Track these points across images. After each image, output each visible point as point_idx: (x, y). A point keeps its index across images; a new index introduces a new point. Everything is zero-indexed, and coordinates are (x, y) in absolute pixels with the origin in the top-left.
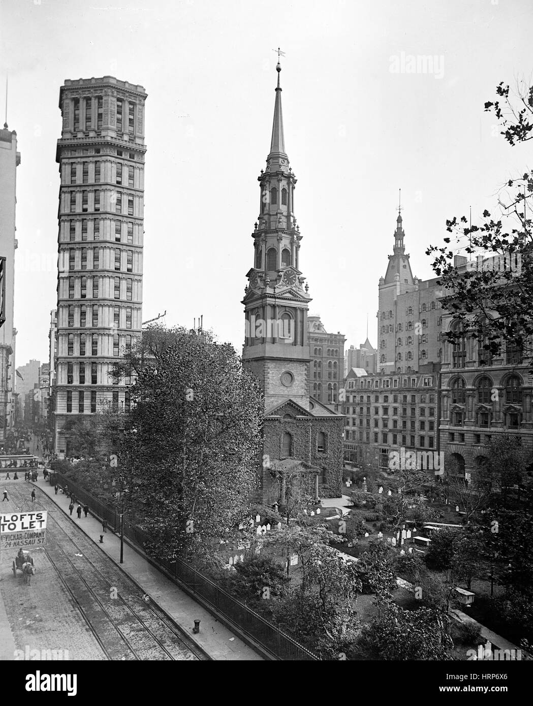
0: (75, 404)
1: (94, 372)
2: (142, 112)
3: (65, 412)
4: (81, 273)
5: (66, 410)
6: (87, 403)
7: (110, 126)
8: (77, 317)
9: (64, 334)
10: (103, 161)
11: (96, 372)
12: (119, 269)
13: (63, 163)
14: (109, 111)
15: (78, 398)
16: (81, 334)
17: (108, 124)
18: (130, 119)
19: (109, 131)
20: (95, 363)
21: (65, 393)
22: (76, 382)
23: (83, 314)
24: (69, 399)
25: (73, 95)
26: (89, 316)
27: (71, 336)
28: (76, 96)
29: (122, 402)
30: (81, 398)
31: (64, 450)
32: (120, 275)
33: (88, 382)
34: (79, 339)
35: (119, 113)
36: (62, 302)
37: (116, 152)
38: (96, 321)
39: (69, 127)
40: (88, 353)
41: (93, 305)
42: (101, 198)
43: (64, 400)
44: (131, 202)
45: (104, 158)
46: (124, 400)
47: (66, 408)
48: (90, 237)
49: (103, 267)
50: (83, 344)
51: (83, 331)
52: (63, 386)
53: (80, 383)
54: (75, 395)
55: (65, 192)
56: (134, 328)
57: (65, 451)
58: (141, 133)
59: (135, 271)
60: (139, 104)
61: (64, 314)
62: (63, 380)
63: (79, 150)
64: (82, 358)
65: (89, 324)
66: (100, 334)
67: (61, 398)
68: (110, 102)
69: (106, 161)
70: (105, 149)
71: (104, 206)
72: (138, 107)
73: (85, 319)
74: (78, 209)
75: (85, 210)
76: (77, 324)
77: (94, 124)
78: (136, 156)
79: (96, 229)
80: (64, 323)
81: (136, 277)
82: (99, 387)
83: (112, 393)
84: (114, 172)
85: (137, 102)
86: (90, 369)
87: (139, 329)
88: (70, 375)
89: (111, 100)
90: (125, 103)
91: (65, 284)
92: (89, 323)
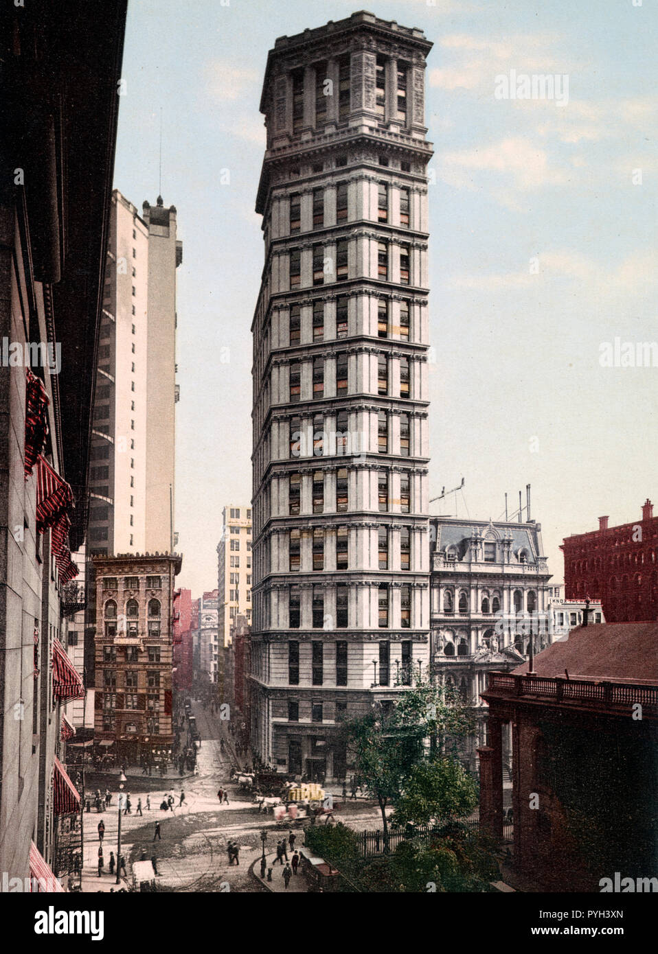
0: (306, 667)
1: (342, 604)
2: (421, 80)
3: (285, 684)
4: (313, 407)
5: (288, 680)
6: (329, 665)
7: (364, 108)
8: (306, 494)
9: (282, 530)
10: (353, 178)
11: (346, 604)
12: (385, 394)
13: (275, 197)
14: (364, 78)
15: (311, 656)
16: (314, 528)
17: (361, 106)
18: (399, 97)
19: (363, 118)
20: (344, 585)
21: (286, 646)
22: (306, 625)
23: (318, 489)
24: (294, 658)
25: (292, 64)
26: (330, 492)
27: (296, 533)
28: (298, 66)
29: (398, 662)
30: (318, 656)
31: (285, 761)
32: (388, 406)
33: (330, 624)
34: (311, 538)
35: (381, 85)
36: (276, 467)
37: (377, 160)
38: (344, 500)
39: (284, 127)
40: (330, 566)
41: (338, 469)
42: (351, 252)
43: (281, 661)
44: (405, 260)
45: (355, 174)
46: (400, 658)
47: (287, 675)
48: (330, 332)
49: (357, 390)
50: (318, 549)
51: (319, 522)
52: (282, 633)
53: (314, 626)
54: (305, 650)
55: (279, 254)
56: (416, 512)
57: (287, 762)
58: (422, 121)
59: (415, 397)
60: (417, 65)
61: (280, 490)
62: (281, 621)
63: (306, 168)
64: (317, 575)
65: (330, 508)
66: (353, 525)
67: (279, 656)
68: (364, 60)
69: (361, 178)
70: (356, 155)
71: (358, 268)
72: (415, 70)
73: (322, 497)
74: (306, 282)
75: (318, 282)
76: (306, 509)
77: (333, 113)
78: (412, 167)
79: (342, 318)
80: (281, 508)
81: (417, 410)
82: (352, 633)
83: (377, 646)
84: (375, 198)
85: (414, 60)
86: (334, 600)
87: (424, 513)
88: (295, 609)
89: (367, 58)
90: (390, 64)
91: (281, 432)
92: (331, 505)
